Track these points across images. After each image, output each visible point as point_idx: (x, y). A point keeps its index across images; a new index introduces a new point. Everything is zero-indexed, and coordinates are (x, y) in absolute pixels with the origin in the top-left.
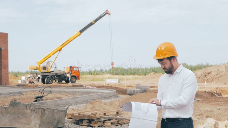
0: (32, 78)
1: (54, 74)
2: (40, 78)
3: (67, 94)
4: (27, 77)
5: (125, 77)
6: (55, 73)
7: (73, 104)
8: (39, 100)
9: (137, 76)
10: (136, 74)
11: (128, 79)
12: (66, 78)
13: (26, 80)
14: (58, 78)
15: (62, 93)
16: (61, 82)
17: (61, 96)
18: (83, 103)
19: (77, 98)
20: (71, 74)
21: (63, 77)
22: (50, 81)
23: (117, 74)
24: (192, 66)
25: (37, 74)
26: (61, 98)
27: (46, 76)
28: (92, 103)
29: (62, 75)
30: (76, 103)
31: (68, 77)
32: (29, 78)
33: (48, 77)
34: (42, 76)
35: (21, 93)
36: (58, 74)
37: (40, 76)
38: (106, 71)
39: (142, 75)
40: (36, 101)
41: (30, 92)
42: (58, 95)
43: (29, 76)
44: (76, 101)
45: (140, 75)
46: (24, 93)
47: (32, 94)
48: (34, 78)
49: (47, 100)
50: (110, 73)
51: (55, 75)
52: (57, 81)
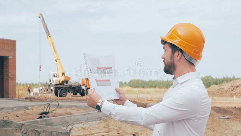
0: (45, 91)
1: (68, 86)
2: (53, 90)
3: (78, 109)
4: (39, 89)
5: (145, 90)
6: (70, 85)
7: (84, 122)
8: (44, 116)
9: (158, 89)
10: (157, 87)
11: (148, 93)
12: (81, 91)
13: (38, 93)
14: (72, 90)
15: (73, 108)
16: (76, 94)
17: (72, 111)
18: (96, 121)
19: (88, 114)
20: (86, 86)
21: (78, 89)
22: (64, 93)
23: (137, 87)
24: (218, 78)
25: (49, 86)
26: (71, 114)
27: (60, 88)
28: (106, 121)
29: (77, 87)
30: (87, 120)
31: (83, 90)
32: (41, 90)
33: (62, 90)
34: (56, 88)
35: (26, 108)
36: (73, 86)
37: (52, 88)
38: (125, 83)
39: (164, 88)
40: (41, 117)
41: (37, 107)
42: (69, 111)
43: (41, 88)
44: (87, 118)
45: (161, 88)
46: (30, 108)
47: (40, 108)
48: (46, 90)
49: (54, 116)
50: (130, 86)
51: (70, 88)
52: (72, 94)
